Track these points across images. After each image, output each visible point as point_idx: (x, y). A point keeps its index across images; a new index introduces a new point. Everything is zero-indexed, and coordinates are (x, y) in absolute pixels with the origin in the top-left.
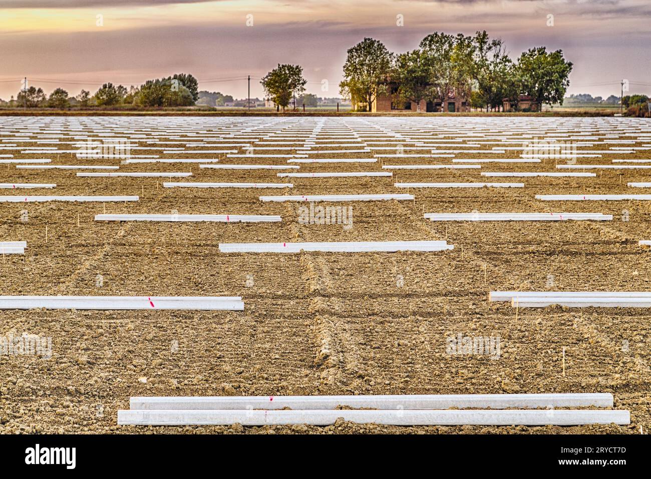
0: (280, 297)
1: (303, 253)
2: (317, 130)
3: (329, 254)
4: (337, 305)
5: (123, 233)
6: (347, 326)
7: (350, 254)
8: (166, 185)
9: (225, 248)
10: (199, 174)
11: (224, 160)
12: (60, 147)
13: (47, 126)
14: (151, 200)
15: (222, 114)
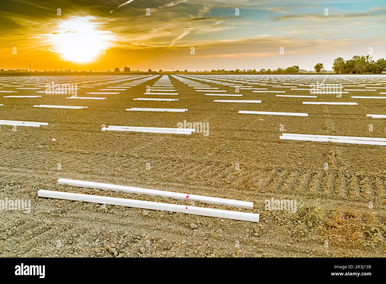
0: (316, 114)
1: (322, 104)
2: (326, 78)
3: (328, 105)
4: (330, 116)
5: (282, 99)
6: (332, 121)
7: (333, 105)
8: (291, 89)
9: (304, 103)
10: (299, 87)
11: (304, 84)
12: (269, 81)
13: (266, 77)
14: (288, 92)
15: (304, 74)
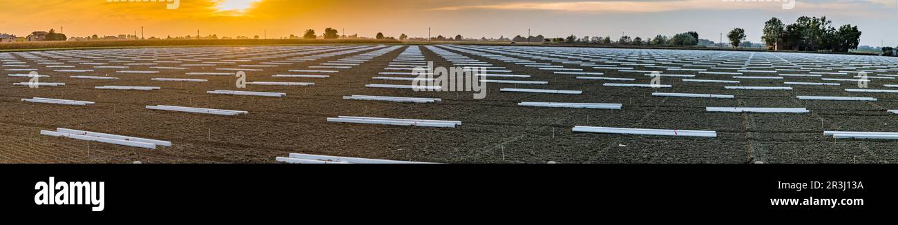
0: (732, 132)
1: (743, 112)
2: (751, 57)
3: (755, 113)
4: (758, 136)
5: (664, 101)
6: (762, 145)
7: (764, 113)
8: (683, 80)
9: (709, 109)
10: (698, 76)
11: (709, 70)
12: (637, 62)
13: (632, 53)
14: (677, 87)
15: (709, 50)
